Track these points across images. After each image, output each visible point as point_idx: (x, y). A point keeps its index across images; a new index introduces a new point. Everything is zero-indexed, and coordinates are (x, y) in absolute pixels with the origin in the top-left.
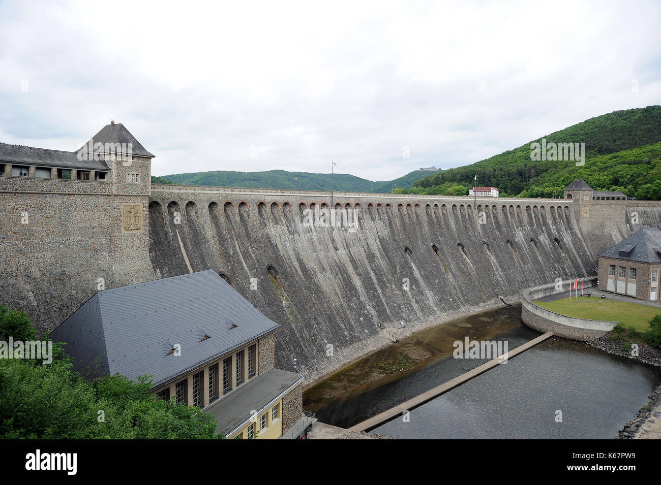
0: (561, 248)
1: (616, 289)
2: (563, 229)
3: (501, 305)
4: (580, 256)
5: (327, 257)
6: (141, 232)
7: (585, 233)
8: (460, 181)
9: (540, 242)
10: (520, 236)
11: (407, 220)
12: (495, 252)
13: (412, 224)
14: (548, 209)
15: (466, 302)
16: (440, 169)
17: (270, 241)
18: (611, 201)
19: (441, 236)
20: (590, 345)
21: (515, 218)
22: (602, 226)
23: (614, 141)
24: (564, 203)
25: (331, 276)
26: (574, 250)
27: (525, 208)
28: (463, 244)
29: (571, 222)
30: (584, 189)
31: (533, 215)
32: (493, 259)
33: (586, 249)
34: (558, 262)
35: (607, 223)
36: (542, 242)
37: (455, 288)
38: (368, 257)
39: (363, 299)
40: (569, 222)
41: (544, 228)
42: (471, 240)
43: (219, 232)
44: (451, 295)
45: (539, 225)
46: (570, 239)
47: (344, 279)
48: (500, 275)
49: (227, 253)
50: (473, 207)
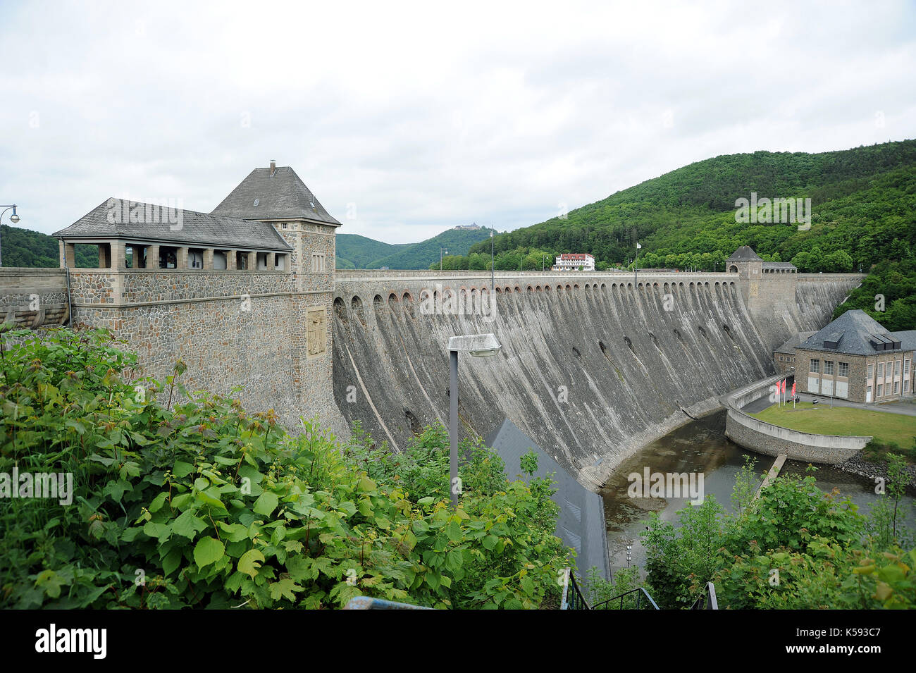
0: (732, 338)
1: (820, 390)
2: (730, 312)
3: (686, 419)
4: (753, 346)
5: (500, 370)
6: (325, 354)
7: (755, 317)
8: (538, 245)
9: (709, 330)
10: (687, 325)
11: (568, 308)
12: (664, 346)
13: (573, 313)
14: (712, 285)
15: (650, 419)
16: (483, 227)
17: (440, 351)
18: (781, 275)
19: (605, 329)
20: (841, 469)
21: (678, 300)
22: (772, 306)
23: (727, 193)
24: (729, 279)
25: (511, 398)
26: (745, 339)
27: (688, 285)
28: (630, 338)
29: (738, 302)
30: (753, 259)
31: (697, 296)
32: (663, 356)
33: (758, 337)
34: (732, 356)
35: (777, 304)
36: (712, 331)
37: (634, 401)
38: (539, 365)
39: (549, 427)
40: (735, 302)
41: (710, 312)
42: (637, 333)
43: (389, 345)
44: (632, 410)
45: (705, 309)
46: (739, 325)
47: (524, 398)
48: (675, 378)
49: (403, 376)
50: (634, 286)
